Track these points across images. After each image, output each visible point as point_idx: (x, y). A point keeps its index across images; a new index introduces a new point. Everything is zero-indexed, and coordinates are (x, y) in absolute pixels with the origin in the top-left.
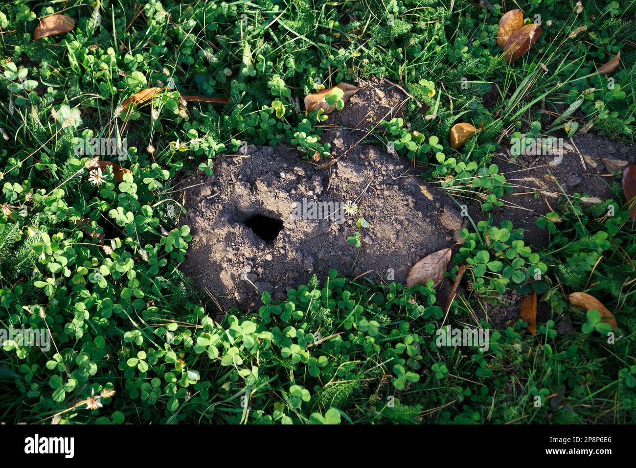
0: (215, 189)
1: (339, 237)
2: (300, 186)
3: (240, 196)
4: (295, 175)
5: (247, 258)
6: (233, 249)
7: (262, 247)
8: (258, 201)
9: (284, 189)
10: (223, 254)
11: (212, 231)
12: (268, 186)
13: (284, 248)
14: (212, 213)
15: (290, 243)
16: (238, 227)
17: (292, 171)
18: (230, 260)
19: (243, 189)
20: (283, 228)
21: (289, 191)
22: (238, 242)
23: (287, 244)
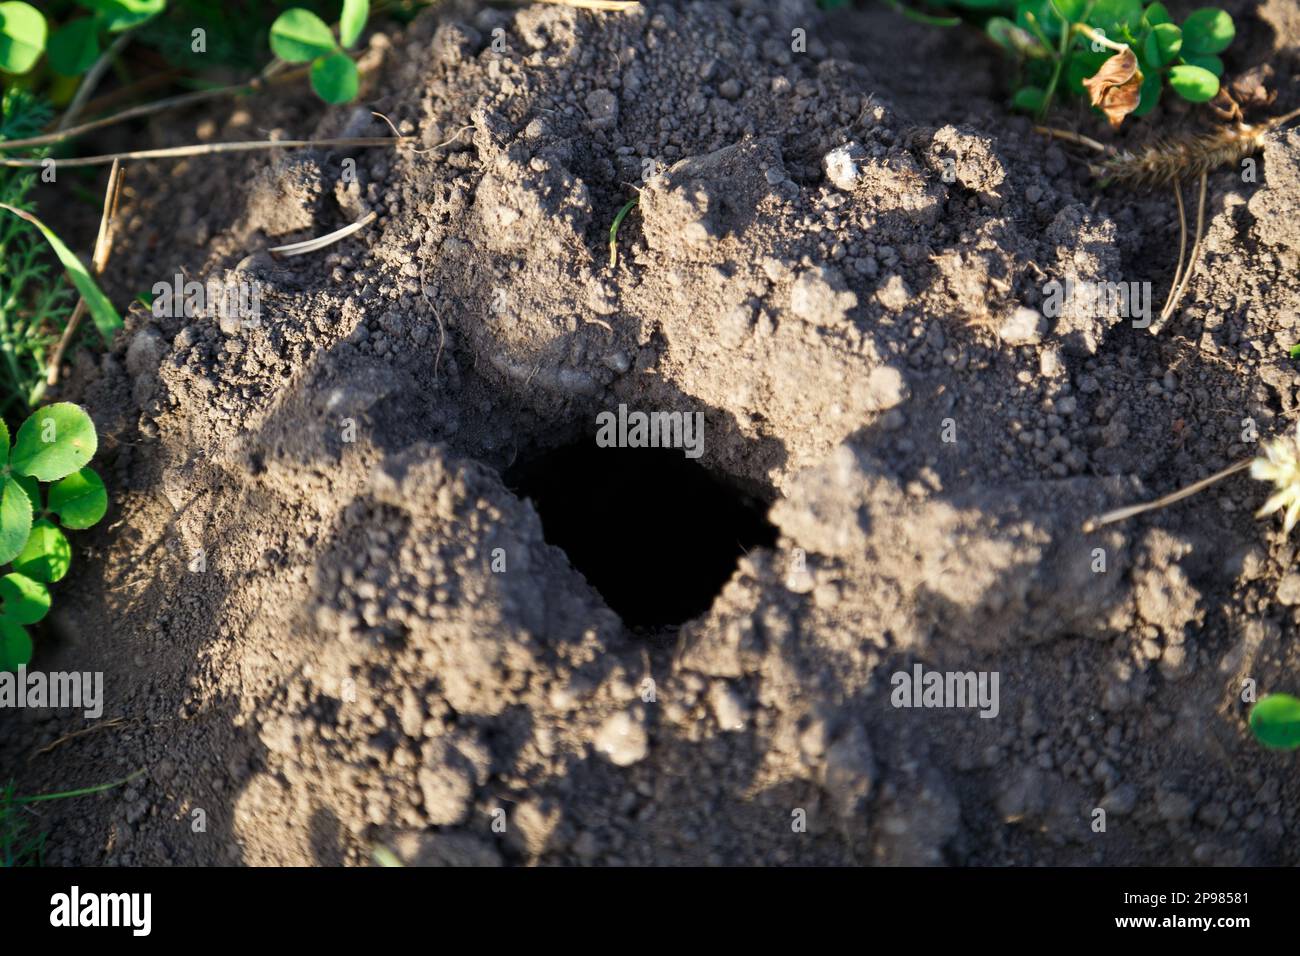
0: (348, 193)
1: (1187, 682)
2: (949, 262)
3: (501, 260)
4: (933, 180)
5: (452, 717)
6: (362, 628)
7: (585, 651)
8: (623, 324)
9: (833, 263)
10: (289, 655)
11: (247, 478)
12: (722, 219)
13: (744, 687)
14: (284, 351)
15: (804, 655)
16: (431, 469)
17: (919, 154)
18: (324, 710)
19: (534, 211)
20: (768, 537)
21: (864, 286)
22: (410, 584)
23: (773, 666)
